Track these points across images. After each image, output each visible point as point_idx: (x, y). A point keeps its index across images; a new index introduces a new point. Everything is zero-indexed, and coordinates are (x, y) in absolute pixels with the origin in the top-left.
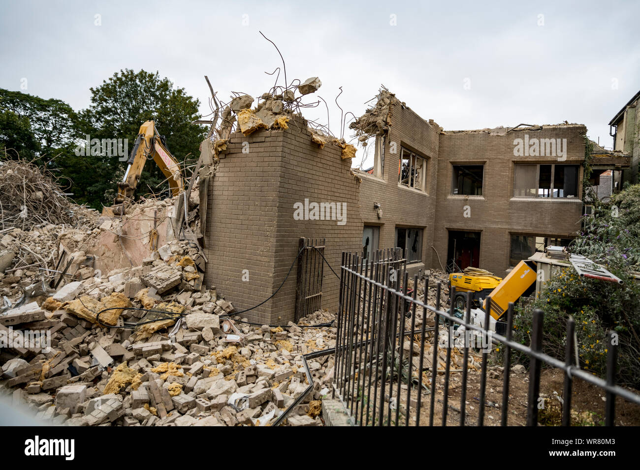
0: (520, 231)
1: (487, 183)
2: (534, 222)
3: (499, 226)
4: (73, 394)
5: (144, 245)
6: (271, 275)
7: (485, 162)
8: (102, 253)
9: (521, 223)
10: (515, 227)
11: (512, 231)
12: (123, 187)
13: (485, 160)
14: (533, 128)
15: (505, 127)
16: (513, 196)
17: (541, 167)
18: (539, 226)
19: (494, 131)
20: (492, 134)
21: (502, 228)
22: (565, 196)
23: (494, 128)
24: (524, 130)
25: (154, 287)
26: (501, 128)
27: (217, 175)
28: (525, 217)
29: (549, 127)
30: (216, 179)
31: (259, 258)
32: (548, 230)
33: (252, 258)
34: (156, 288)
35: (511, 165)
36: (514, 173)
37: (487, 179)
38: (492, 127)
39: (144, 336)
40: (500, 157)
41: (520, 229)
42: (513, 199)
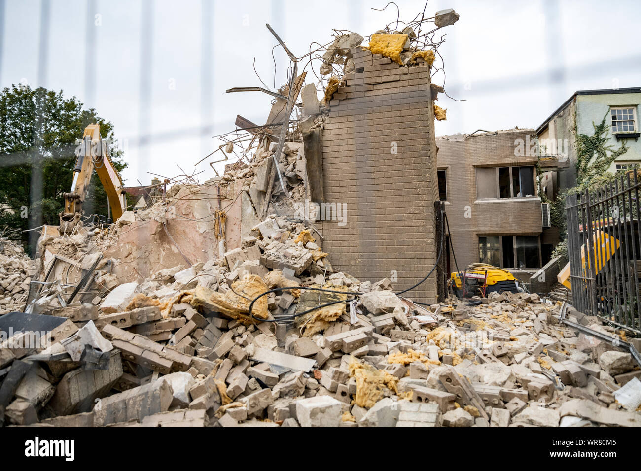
0: (487, 232)
1: (451, 188)
2: (500, 223)
3: (467, 229)
4: (331, 407)
5: (201, 234)
6: (429, 241)
7: (446, 168)
8: (126, 254)
9: (486, 224)
10: (482, 229)
11: (480, 233)
12: (71, 198)
13: (447, 166)
14: (488, 134)
15: (462, 133)
16: (476, 199)
17: (500, 169)
18: (504, 225)
19: (452, 137)
20: (450, 140)
21: (469, 231)
22: (524, 196)
23: (452, 134)
24: (481, 135)
25: (289, 267)
26: (459, 135)
27: (327, 127)
28: (491, 218)
29: (503, 132)
30: (326, 132)
31: (406, 222)
32: (513, 228)
33: (397, 224)
34: (294, 268)
35: (472, 169)
36: (475, 176)
37: (450, 184)
38: (450, 134)
39: (318, 326)
40: (462, 162)
41: (486, 231)
42: (477, 202)
